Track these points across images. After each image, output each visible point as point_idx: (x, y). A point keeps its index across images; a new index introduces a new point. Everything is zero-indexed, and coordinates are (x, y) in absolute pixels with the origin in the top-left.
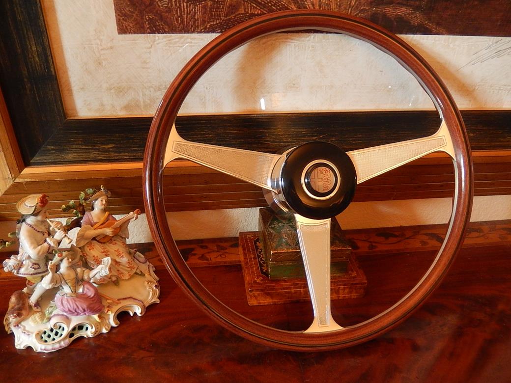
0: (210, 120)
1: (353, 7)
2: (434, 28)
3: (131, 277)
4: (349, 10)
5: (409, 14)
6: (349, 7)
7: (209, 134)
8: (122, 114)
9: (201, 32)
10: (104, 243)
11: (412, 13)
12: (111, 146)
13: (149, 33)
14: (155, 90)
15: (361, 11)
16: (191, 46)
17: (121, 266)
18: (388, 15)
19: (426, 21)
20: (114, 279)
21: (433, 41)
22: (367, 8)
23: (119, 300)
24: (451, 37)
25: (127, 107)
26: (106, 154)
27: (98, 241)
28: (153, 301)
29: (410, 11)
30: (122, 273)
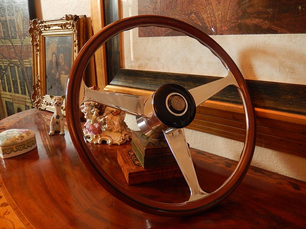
0: (164, 75)
1: (228, 21)
2: (279, 30)
3: (117, 132)
4: (226, 23)
5: (260, 22)
6: (226, 21)
7: (163, 81)
8: (137, 69)
9: (164, 36)
10: (114, 115)
11: (263, 22)
12: (131, 81)
13: (147, 37)
14: (147, 60)
15: (232, 23)
16: (160, 42)
17: (115, 126)
18: (248, 24)
19: (273, 25)
20: (110, 129)
21: (279, 38)
22: (235, 21)
23: (106, 136)
24: (293, 35)
25: (139, 66)
26: (129, 85)
27: (112, 114)
28: (117, 143)
29: (261, 20)
30: (114, 129)
